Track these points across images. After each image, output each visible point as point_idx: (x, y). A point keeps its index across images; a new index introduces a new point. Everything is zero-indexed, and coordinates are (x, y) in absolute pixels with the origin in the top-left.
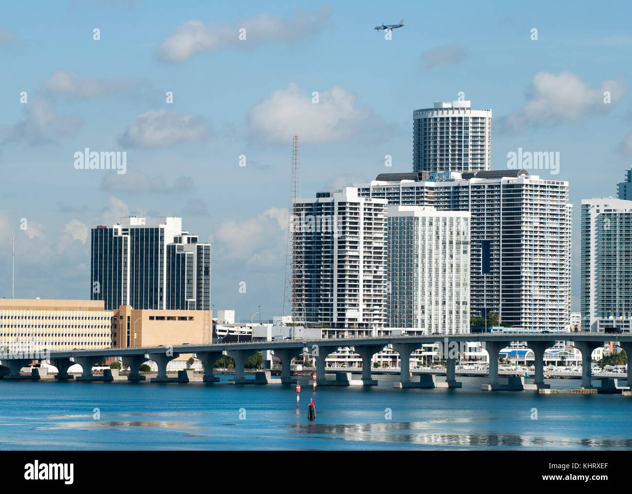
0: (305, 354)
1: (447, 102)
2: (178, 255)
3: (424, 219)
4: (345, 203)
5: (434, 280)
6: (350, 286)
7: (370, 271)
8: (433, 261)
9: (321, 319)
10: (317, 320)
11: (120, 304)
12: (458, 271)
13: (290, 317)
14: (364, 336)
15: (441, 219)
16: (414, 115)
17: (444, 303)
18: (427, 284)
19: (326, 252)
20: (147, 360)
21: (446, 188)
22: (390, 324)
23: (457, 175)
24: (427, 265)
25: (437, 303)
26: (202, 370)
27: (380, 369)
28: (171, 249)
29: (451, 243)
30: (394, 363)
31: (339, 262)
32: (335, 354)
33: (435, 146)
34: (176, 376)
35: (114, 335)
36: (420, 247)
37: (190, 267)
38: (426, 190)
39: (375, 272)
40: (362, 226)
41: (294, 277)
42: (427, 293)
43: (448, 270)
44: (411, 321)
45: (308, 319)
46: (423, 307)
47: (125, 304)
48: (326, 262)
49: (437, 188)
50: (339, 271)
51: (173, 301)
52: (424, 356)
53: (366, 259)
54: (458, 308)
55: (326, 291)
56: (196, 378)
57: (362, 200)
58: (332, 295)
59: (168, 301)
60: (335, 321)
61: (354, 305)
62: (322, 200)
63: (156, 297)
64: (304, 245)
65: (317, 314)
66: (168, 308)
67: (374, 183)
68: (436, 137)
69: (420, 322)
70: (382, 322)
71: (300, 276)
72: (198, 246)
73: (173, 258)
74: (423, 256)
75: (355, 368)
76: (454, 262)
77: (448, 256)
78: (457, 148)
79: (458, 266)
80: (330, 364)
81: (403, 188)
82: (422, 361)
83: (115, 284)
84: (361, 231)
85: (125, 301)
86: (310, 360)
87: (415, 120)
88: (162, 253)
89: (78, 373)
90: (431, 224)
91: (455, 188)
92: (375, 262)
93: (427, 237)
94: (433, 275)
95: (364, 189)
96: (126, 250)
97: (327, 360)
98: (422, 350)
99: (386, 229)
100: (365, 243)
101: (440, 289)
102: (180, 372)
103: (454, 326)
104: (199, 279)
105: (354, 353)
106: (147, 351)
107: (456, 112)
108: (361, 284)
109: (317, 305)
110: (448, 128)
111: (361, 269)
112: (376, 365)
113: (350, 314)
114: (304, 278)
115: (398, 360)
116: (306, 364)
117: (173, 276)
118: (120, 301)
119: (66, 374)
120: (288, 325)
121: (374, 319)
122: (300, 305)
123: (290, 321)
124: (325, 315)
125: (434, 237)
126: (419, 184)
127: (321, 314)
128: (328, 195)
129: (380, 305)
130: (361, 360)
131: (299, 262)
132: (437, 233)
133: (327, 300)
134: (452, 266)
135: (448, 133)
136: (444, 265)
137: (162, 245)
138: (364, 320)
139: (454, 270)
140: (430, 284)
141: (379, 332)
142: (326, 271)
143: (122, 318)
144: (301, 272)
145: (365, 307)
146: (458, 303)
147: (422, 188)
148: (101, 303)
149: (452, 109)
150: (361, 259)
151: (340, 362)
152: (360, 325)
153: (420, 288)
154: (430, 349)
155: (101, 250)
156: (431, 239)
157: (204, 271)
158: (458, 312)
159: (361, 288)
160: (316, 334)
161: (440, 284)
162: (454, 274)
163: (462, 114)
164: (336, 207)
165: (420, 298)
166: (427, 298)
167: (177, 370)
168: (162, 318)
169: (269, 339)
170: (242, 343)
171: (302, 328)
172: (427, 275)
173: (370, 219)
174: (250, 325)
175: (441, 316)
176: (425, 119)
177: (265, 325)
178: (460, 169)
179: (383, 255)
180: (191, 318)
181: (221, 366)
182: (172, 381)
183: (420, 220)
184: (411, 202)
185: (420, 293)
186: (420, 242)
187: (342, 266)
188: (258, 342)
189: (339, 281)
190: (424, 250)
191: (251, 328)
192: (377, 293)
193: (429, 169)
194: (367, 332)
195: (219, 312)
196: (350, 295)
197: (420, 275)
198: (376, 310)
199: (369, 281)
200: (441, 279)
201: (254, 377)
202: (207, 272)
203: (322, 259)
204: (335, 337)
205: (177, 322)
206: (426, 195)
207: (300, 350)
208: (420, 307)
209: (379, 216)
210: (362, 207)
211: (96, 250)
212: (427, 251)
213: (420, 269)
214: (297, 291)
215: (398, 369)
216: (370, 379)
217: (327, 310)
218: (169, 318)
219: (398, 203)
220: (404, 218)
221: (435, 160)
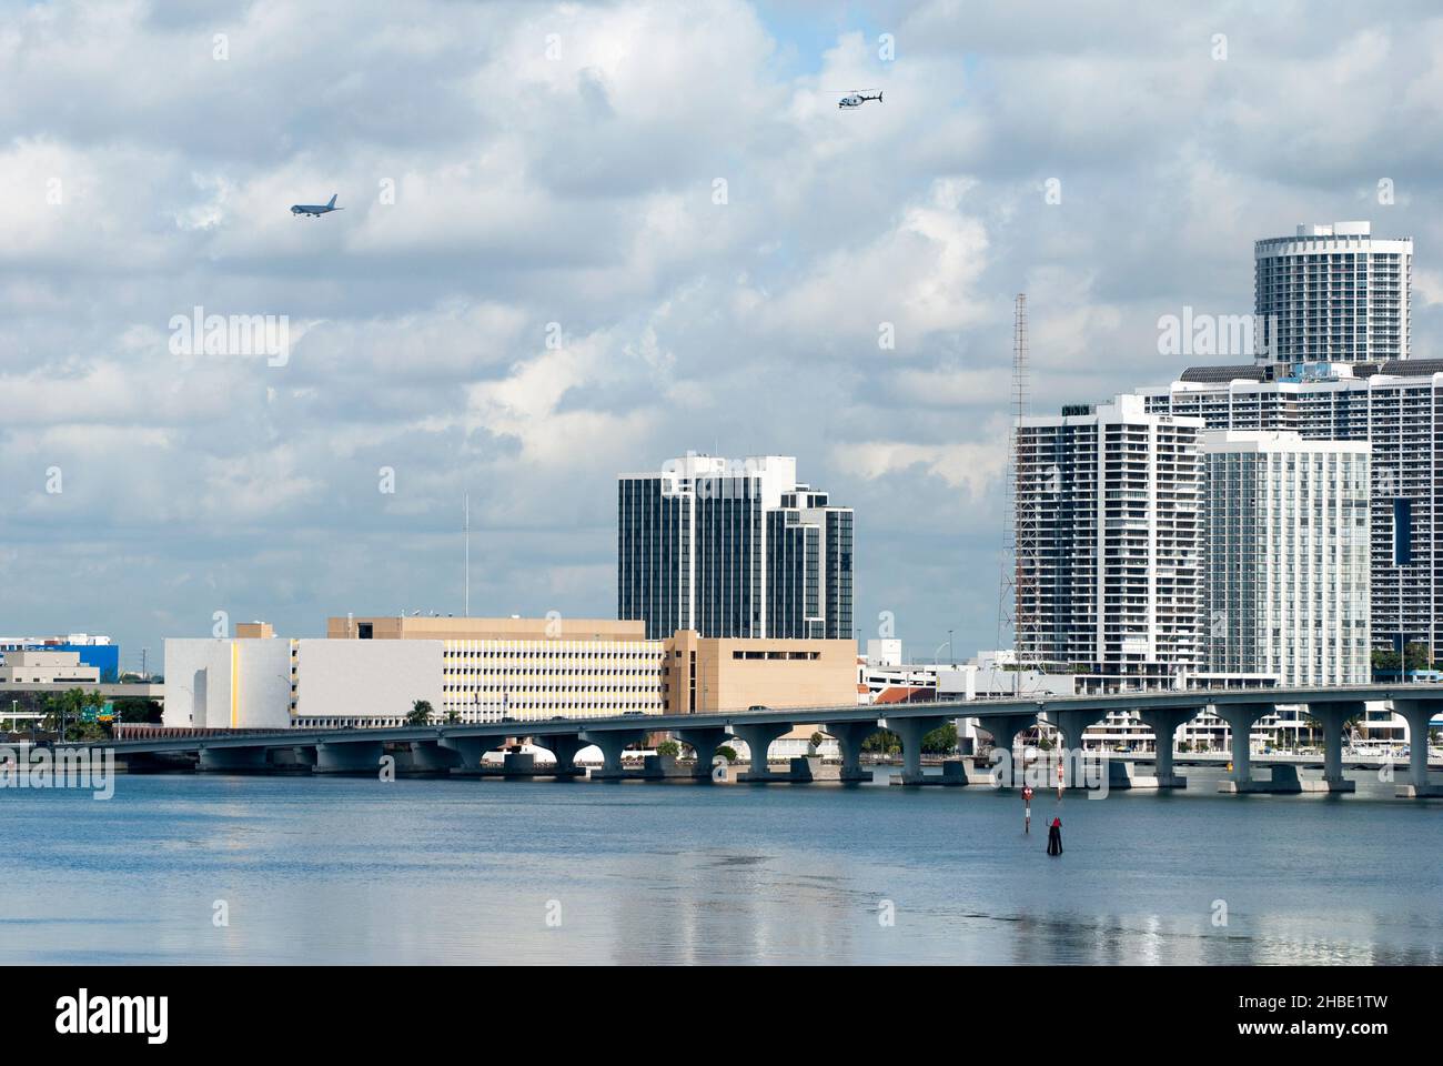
0: (1042, 725)
1: (1322, 224)
2: (790, 530)
3: (1277, 456)
4: (1118, 427)
5: (1298, 578)
6: (1130, 590)
7: (1170, 562)
8: (1297, 540)
9: (1073, 656)
10: (1064, 658)
11: (675, 627)
12: (1346, 558)
13: (1012, 653)
14: (1160, 691)
15: (1311, 458)
16: (1257, 250)
17: (1319, 624)
18: (1284, 587)
19: (1082, 523)
20: (729, 737)
21: (1321, 395)
22: (1211, 664)
23: (1343, 369)
24: (1284, 549)
25: (1304, 623)
26: (837, 757)
27: (1191, 755)
28: (775, 519)
29: (1332, 503)
30: (1218, 743)
31: (1108, 542)
32: (1101, 725)
33: (1300, 313)
34: (787, 768)
35: (665, 688)
36: (1270, 512)
37: (814, 553)
38: (1280, 400)
39: (1181, 562)
40: (1152, 471)
41: (1019, 572)
42: (1284, 605)
43: (1326, 558)
44: (1252, 659)
45: (1046, 657)
46: (1276, 632)
47: (686, 628)
48: (1082, 542)
49: (1303, 395)
50: (1108, 561)
51: (779, 621)
52: (1279, 730)
53: (1162, 538)
54: (1347, 633)
55: (1082, 600)
56: (827, 773)
57: (1153, 420)
58: (1095, 609)
59: (770, 621)
60: (1101, 660)
61: (1139, 628)
62: (1073, 420)
63: (747, 613)
64: (1038, 509)
65: (1065, 647)
66: (770, 635)
67: (1178, 386)
68: (1300, 295)
69: (1270, 661)
70: (1195, 662)
71: (1032, 572)
72: (828, 513)
73: (780, 536)
74: (1277, 529)
75: (1142, 753)
76: (1339, 541)
77: (1325, 530)
78: (1343, 316)
79: (1346, 548)
80: (1092, 744)
81: (1236, 396)
82: (1275, 738)
83: (666, 588)
84: (1152, 481)
85: (686, 621)
86: (1051, 737)
87: (1258, 261)
88: (758, 528)
89: (595, 764)
90: (1291, 467)
91: (1341, 394)
92: (1180, 543)
93: (1283, 494)
94: (1297, 568)
95: (1156, 399)
96: (686, 521)
97: (1085, 736)
98: (1275, 716)
99: (1201, 478)
100: (1159, 505)
101: (1311, 595)
102: (793, 761)
103: (1339, 671)
104: (830, 578)
105: (1139, 722)
106: (729, 719)
107: (1342, 243)
108: (1152, 586)
109: (1065, 629)
110: (1324, 276)
111: (1152, 557)
112: (1184, 747)
113: (1129, 646)
114: (1038, 575)
115: (1227, 737)
116: (1045, 746)
117: (780, 571)
118: (675, 621)
119: (572, 764)
120: (1008, 667)
121: (1179, 656)
122: (1031, 628)
123: (1012, 661)
124: (1082, 647)
125: (1298, 494)
126: (1268, 387)
127: (1072, 647)
128: (1085, 410)
129: (1191, 629)
130: (1153, 736)
131: (1028, 544)
132: (1304, 484)
133: (1084, 619)
134: (1334, 550)
135: (1324, 285)
136: (1319, 548)
137: (758, 512)
138: (1158, 657)
139: (1339, 557)
140: (1291, 585)
141: (1190, 681)
142: (1082, 561)
143: (679, 654)
144: (1032, 562)
145: (1161, 632)
146: (1346, 623)
147: (1273, 395)
148: (639, 626)
149: (1332, 237)
150: (1153, 537)
151: (1111, 742)
152: (1151, 668)
153: (1270, 595)
154: (1290, 716)
155: (638, 521)
156: (1291, 498)
157: (841, 561)
158: (1346, 642)
159: (1152, 595)
160: (1064, 687)
161: (1311, 587)
162: (1339, 567)
163: (1353, 248)
164: (1102, 433)
165: (1270, 613)
166: (1283, 614)
167: (789, 757)
168: (759, 655)
169: (970, 696)
170: (916, 705)
171: (1035, 673)
172: (1283, 567)
173: (1169, 458)
174: (932, 668)
175: (1312, 651)
176: (1280, 259)
177: (961, 668)
178: (1349, 356)
179: (1195, 529)
180: (815, 655)
181: (876, 748)
182: (780, 778)
183: (1270, 458)
184: (1252, 423)
185: (1269, 604)
186: (1270, 504)
187: (1115, 552)
188: (949, 703)
189: (1108, 580)
190: (1277, 519)
191: (934, 674)
192: (1184, 605)
193: (1288, 357)
194: (1164, 682)
195: (871, 643)
196: (1130, 609)
197: (1270, 567)
198: (1182, 637)
199: (1169, 581)
200: (1311, 578)
201: (939, 772)
202: (846, 565)
203: (1075, 537)
204: (1100, 692)
205: (788, 662)
206: (1281, 409)
207: (1032, 718)
208: (1270, 632)
209: (1187, 453)
210: (1153, 433)
211: (629, 521)
212: (1284, 522)
213: (1270, 558)
214: (1025, 600)
215: (1226, 755)
216: (1172, 775)
217: (1085, 638)
218: (772, 655)
219: (1225, 424)
220: (1237, 456)
221: (1300, 339)
